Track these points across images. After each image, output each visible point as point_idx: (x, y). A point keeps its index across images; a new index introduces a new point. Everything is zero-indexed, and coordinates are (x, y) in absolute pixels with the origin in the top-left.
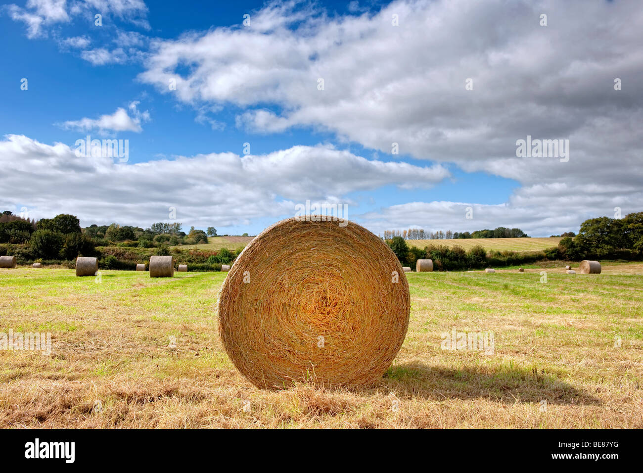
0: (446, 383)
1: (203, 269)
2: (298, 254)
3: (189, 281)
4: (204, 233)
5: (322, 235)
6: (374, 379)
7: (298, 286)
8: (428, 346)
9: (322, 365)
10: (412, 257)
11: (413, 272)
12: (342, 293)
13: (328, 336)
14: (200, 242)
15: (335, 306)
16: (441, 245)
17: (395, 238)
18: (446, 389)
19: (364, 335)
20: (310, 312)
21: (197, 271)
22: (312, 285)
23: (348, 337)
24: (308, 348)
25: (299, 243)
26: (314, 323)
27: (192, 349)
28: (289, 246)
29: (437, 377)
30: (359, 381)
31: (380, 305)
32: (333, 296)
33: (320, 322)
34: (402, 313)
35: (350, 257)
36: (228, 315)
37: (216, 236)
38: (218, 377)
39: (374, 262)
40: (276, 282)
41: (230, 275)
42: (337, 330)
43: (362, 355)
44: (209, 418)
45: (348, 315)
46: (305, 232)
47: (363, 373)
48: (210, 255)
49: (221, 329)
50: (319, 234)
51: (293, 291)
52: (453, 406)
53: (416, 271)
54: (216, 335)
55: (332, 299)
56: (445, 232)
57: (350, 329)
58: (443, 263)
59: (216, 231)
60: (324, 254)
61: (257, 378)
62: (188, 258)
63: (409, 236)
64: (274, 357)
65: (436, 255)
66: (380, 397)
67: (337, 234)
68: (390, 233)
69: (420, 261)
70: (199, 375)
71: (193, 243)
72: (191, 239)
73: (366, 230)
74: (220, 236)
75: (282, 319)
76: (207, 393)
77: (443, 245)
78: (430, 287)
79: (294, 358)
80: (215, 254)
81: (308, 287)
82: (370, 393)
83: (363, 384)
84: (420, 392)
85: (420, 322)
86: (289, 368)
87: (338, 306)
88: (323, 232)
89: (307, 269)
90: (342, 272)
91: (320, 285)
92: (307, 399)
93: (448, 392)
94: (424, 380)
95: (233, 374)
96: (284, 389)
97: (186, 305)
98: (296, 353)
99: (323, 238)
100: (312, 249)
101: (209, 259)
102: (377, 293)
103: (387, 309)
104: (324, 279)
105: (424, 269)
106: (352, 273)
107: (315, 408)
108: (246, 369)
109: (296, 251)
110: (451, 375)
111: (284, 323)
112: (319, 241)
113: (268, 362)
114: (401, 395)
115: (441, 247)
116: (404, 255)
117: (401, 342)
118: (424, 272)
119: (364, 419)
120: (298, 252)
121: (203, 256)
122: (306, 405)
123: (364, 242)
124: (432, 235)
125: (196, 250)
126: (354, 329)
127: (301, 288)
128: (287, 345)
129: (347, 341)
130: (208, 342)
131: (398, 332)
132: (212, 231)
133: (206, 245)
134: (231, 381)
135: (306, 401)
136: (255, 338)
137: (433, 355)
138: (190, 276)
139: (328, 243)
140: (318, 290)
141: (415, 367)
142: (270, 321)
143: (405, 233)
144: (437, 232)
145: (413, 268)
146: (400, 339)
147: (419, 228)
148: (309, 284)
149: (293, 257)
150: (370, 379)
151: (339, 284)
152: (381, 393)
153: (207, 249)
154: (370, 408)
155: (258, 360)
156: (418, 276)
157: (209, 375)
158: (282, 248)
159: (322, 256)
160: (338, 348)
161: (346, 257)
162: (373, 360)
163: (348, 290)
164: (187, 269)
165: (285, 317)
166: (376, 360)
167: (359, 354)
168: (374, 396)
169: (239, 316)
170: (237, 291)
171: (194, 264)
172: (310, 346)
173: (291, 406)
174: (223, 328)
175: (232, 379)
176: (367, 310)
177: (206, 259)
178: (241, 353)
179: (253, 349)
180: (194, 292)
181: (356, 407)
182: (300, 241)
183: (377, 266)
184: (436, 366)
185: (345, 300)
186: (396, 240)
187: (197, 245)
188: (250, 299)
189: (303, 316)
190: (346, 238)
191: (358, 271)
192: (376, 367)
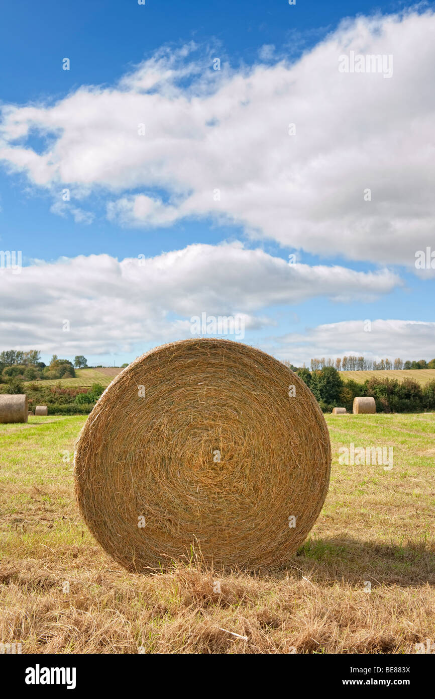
0: (381, 564)
1: (68, 412)
2: (181, 390)
3: (48, 428)
4: (71, 363)
5: (213, 365)
6: (284, 558)
7: (181, 433)
8: (362, 514)
9: (214, 539)
10: (348, 394)
11: (348, 414)
12: (240, 442)
13: (221, 500)
14: (65, 375)
15: (230, 459)
16: (387, 378)
17: (325, 369)
18: (381, 572)
19: (269, 499)
20: (196, 467)
21: (60, 415)
22: (200, 431)
23: (248, 500)
24: (194, 517)
25: (183, 375)
26: (202, 482)
27: (44, 519)
28: (169, 380)
29: (371, 556)
30: (263, 561)
31: (290, 458)
32: (228, 446)
33: (210, 481)
34: (320, 469)
35: (249, 393)
36: (88, 472)
37: (86, 367)
38: (75, 556)
39: (281, 400)
40: (152, 427)
41: (91, 420)
42: (233, 492)
43: (267, 526)
44: (56, 613)
45: (248, 472)
46: (190, 361)
47: (269, 550)
48: (78, 393)
49: (78, 491)
50: (209, 363)
51: (175, 439)
52: (388, 595)
53: (352, 412)
54: (72, 500)
55: (226, 450)
56: (392, 360)
57: (250, 490)
58: (391, 403)
59: (86, 361)
60: (215, 390)
61: (126, 557)
62: (48, 397)
63: (344, 365)
64: (149, 529)
65: (381, 391)
66: (290, 583)
67: (232, 364)
68: (318, 362)
69: (357, 400)
70: (50, 553)
71: (56, 378)
72: (53, 372)
73: (271, 358)
74: (91, 367)
75: (160, 477)
76: (59, 577)
77: (390, 379)
78: (371, 435)
79: (176, 530)
80: (85, 391)
81: (195, 434)
82: (278, 578)
83: (268, 565)
84: (345, 576)
85: (354, 481)
86: (170, 544)
87: (235, 460)
88: (214, 361)
89: (192, 410)
90: (239, 414)
91: (211, 432)
92: (191, 585)
93: (384, 576)
94: (352, 560)
95: (95, 553)
96: (159, 571)
97: (41, 460)
98: (179, 522)
99: (214, 369)
100: (200, 384)
101: (77, 398)
102: (286, 441)
103: (299, 464)
104: (216, 423)
105: (363, 410)
106: (253, 416)
107: (201, 597)
108: (112, 545)
109: (179, 387)
110: (387, 553)
111: (163, 483)
112: (209, 372)
113: (141, 535)
114: (319, 580)
115: (388, 381)
116: (337, 391)
117: (319, 508)
118: (364, 415)
119: (265, 612)
120: (180, 388)
121: (69, 395)
122: (188, 593)
123: (268, 375)
124: (375, 364)
125: (59, 387)
126: (256, 490)
127: (185, 435)
128: (167, 511)
129: (247, 506)
130: (66, 509)
131: (314, 494)
132: (81, 361)
133: (74, 379)
134: (92, 562)
135: (189, 588)
136: (124, 503)
137: (368, 525)
138: (50, 421)
139: (220, 375)
140: (207, 438)
141: (341, 542)
142: (145, 480)
143: (339, 361)
144: (382, 361)
145: (350, 410)
146: (318, 503)
147: (357, 355)
148: (196, 430)
149: (175, 394)
150: (278, 558)
151: (235, 430)
152: (292, 577)
153: (73, 385)
154: (275, 598)
155: (129, 533)
156: (355, 420)
157: (64, 554)
158: (160, 383)
159: (213, 393)
160: (234, 516)
161: (244, 394)
162: (282, 531)
163: (247, 438)
164: (47, 413)
165: (164, 474)
166: (286, 533)
167: (263, 524)
168: (283, 582)
169: (102, 474)
170: (100, 440)
171: (56, 405)
172: (198, 514)
173: (168, 594)
174: (82, 490)
175: (94, 559)
176: (273, 465)
177: (73, 399)
178: (105, 523)
179: (122, 518)
180: (54, 443)
181: (256, 596)
182: (184, 373)
183: (286, 406)
184: (371, 541)
185: (243, 451)
186: (327, 371)
187: (61, 380)
188: (118, 450)
189: (188, 473)
190: (245, 369)
191: (261, 413)
192: (286, 541)
